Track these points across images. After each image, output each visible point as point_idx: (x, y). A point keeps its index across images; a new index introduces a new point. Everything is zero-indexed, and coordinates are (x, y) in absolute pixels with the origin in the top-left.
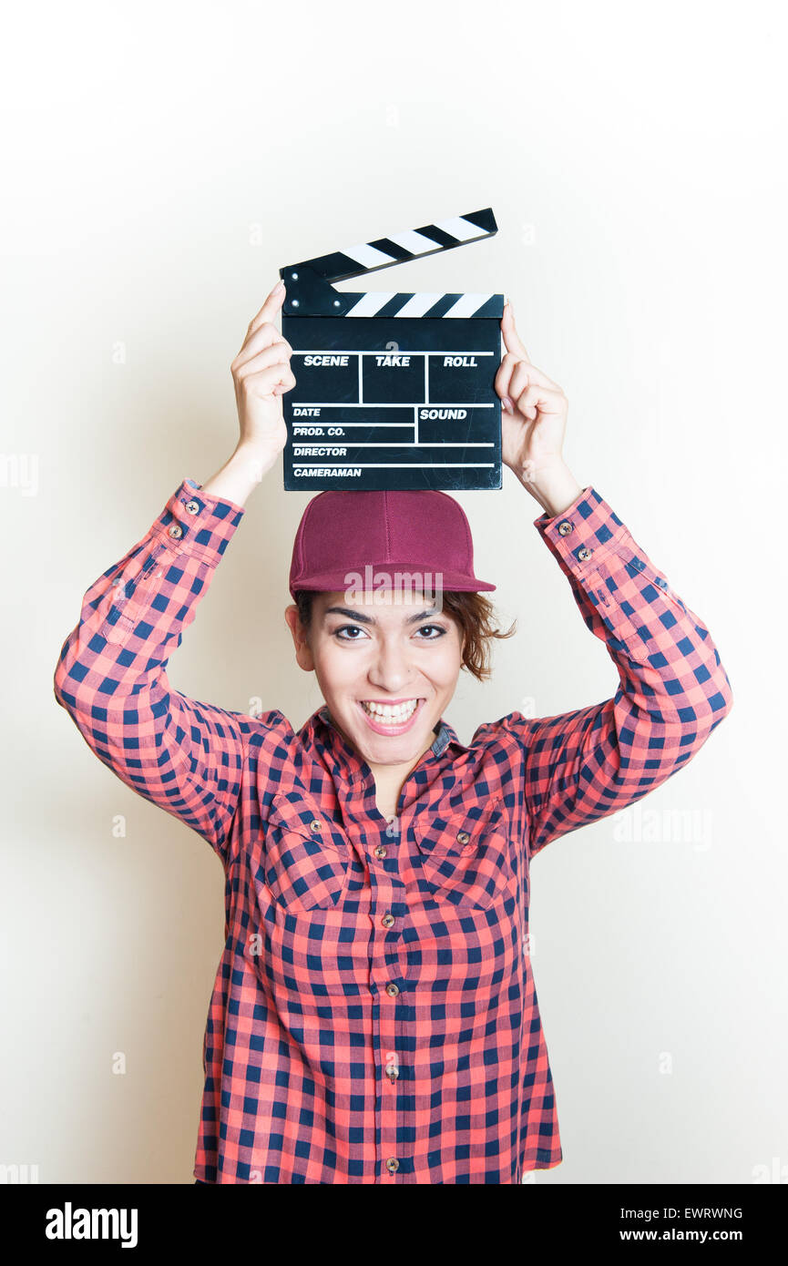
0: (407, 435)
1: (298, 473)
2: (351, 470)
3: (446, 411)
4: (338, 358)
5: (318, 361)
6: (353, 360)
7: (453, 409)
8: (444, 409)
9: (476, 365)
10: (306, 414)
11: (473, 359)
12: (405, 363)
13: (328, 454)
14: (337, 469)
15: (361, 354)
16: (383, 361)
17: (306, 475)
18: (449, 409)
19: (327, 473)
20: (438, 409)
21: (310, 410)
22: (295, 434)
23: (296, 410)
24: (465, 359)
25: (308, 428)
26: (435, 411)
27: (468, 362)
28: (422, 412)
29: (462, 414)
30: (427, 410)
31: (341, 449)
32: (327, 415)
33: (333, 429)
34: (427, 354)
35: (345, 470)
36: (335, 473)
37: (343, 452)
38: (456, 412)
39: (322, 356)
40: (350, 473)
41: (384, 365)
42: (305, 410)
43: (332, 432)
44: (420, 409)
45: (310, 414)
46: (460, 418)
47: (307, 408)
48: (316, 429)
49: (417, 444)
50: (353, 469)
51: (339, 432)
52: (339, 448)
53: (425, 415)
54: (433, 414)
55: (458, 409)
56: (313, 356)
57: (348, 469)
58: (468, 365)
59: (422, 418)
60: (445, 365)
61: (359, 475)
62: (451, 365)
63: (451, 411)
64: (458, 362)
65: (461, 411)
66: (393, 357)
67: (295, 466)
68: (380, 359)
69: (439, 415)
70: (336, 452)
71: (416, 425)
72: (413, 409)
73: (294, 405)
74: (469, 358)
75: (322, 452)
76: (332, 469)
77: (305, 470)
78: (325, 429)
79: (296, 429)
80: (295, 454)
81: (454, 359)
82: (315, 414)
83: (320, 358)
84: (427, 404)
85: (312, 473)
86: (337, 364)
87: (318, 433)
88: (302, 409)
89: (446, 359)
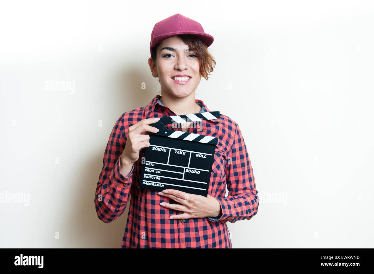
0: (180, 176)
1: (144, 183)
3: (194, 171)
4: (163, 149)
5: (156, 149)
6: (168, 150)
7: (196, 170)
8: (193, 170)
9: (206, 158)
11: (205, 156)
12: (184, 154)
13: (154, 179)
14: (157, 184)
15: (170, 149)
16: (177, 152)
19: (153, 184)
20: (192, 170)
21: (151, 164)
22: (145, 171)
23: (147, 163)
24: (203, 155)
25: (150, 169)
28: (186, 170)
30: (188, 169)
31: (159, 178)
32: (156, 166)
34: (191, 152)
35: (159, 184)
36: (155, 185)
37: (159, 179)
38: (197, 171)
39: (158, 147)
40: (160, 186)
41: (177, 153)
42: (150, 164)
43: (157, 172)
44: (186, 169)
45: (151, 165)
46: (198, 173)
47: (150, 163)
48: (152, 170)
49: (183, 180)
50: (162, 184)
51: (159, 172)
52: (158, 177)
53: (187, 171)
54: (190, 171)
56: (155, 147)
57: (160, 184)
58: (203, 157)
59: (186, 171)
60: (196, 156)
61: (163, 187)
62: (198, 157)
63: (195, 171)
64: (200, 156)
65: (198, 171)
66: (181, 152)
67: (143, 181)
68: (176, 151)
69: (191, 171)
70: (157, 178)
71: (184, 174)
72: (184, 168)
73: (147, 161)
75: (153, 178)
76: (155, 183)
77: (146, 183)
78: (155, 171)
79: (146, 169)
80: (144, 177)
81: (199, 155)
82: (153, 166)
83: (157, 148)
84: (188, 168)
85: (148, 184)
86: (162, 151)
89: (197, 154)
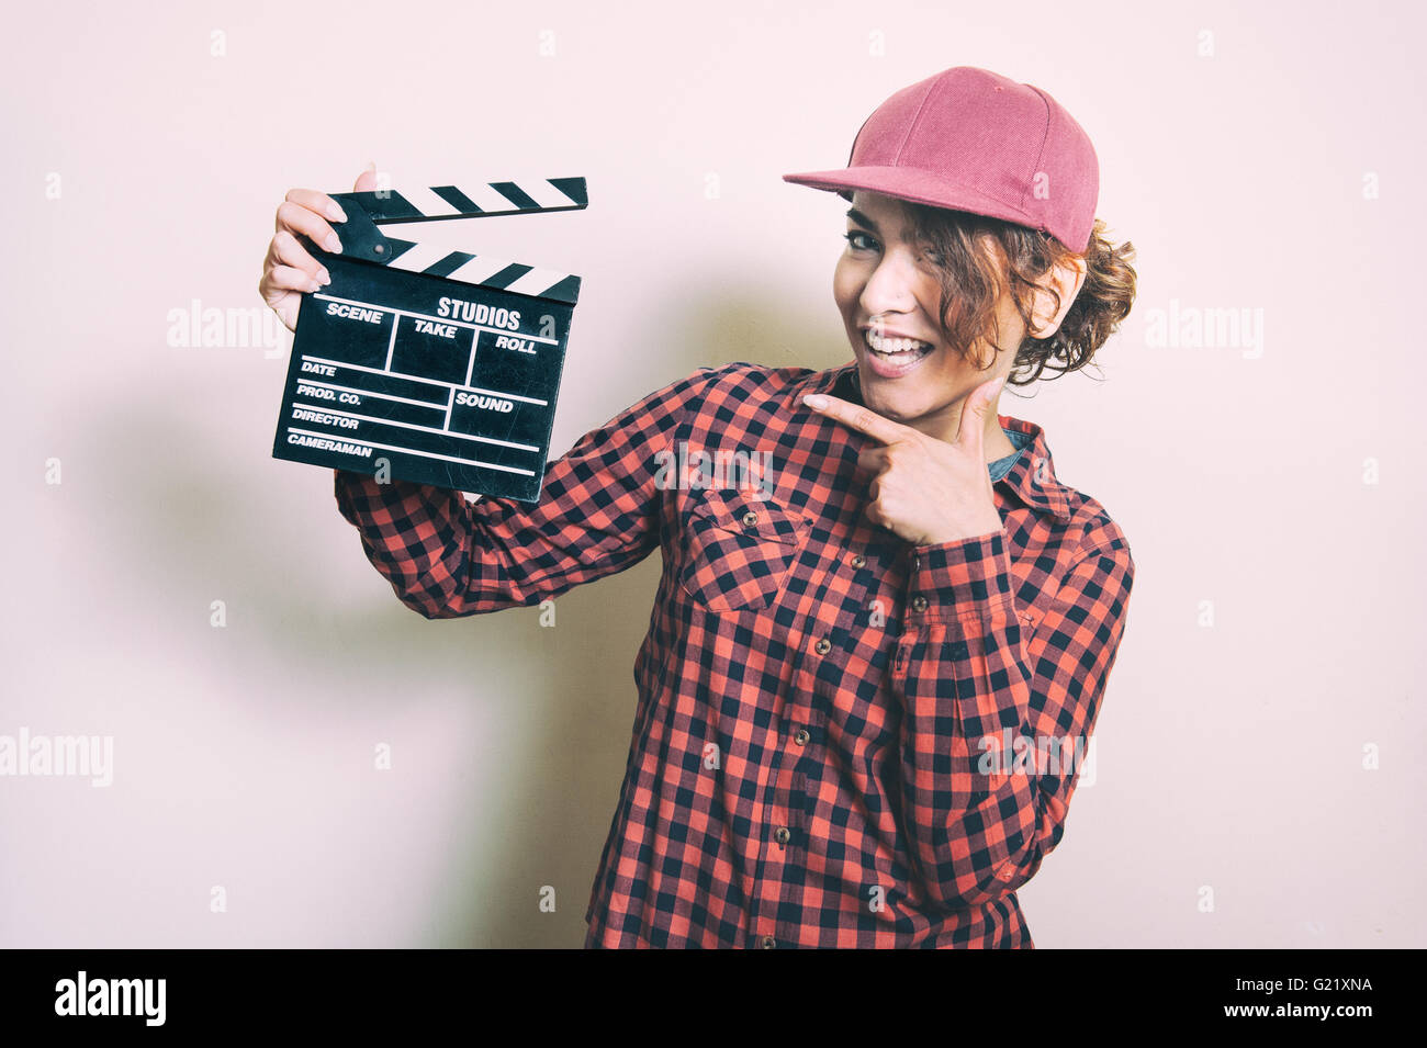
0: (436, 418)
1: (293, 439)
2: (358, 448)
3: (489, 399)
4: (370, 312)
5: (344, 311)
6: (388, 318)
7: (498, 399)
8: (486, 396)
9: (535, 352)
10: (316, 371)
11: (532, 345)
12: (450, 334)
13: (335, 424)
14: (343, 443)
15: (398, 313)
16: (423, 326)
17: (303, 444)
18: (492, 397)
19: (330, 446)
20: (479, 395)
21: (324, 368)
22: (299, 392)
23: (305, 364)
24: (523, 342)
25: (317, 388)
26: (476, 397)
27: (526, 347)
28: (459, 396)
29: (507, 407)
30: (467, 393)
31: (352, 421)
32: (342, 377)
33: (347, 395)
34: (478, 329)
35: (352, 447)
36: (338, 448)
37: (354, 425)
38: (501, 403)
39: (350, 306)
40: (358, 451)
41: (423, 331)
42: (317, 366)
43: (345, 398)
44: (458, 391)
45: (322, 373)
46: (503, 410)
47: (319, 364)
48: (326, 391)
49: (445, 432)
50: (362, 447)
51: (353, 399)
52: (350, 419)
53: (463, 400)
54: (473, 400)
55: (504, 399)
56: (340, 304)
57: (356, 446)
58: (525, 351)
59: (457, 401)
60: (498, 345)
61: (368, 455)
62: (504, 347)
63: (494, 400)
64: (513, 344)
65: (506, 403)
66: (437, 324)
67: (290, 430)
68: (420, 323)
69: (479, 402)
70: (345, 423)
71: (448, 409)
72: (450, 389)
73: (304, 358)
74: (528, 343)
75: (328, 419)
76: (336, 442)
77: (304, 438)
78: (337, 394)
79: (301, 387)
80: (294, 416)
81: (511, 341)
82: (328, 374)
83: (347, 309)
85: (310, 443)
86: (367, 320)
87: (328, 395)
88: (313, 364)
89: (500, 338)
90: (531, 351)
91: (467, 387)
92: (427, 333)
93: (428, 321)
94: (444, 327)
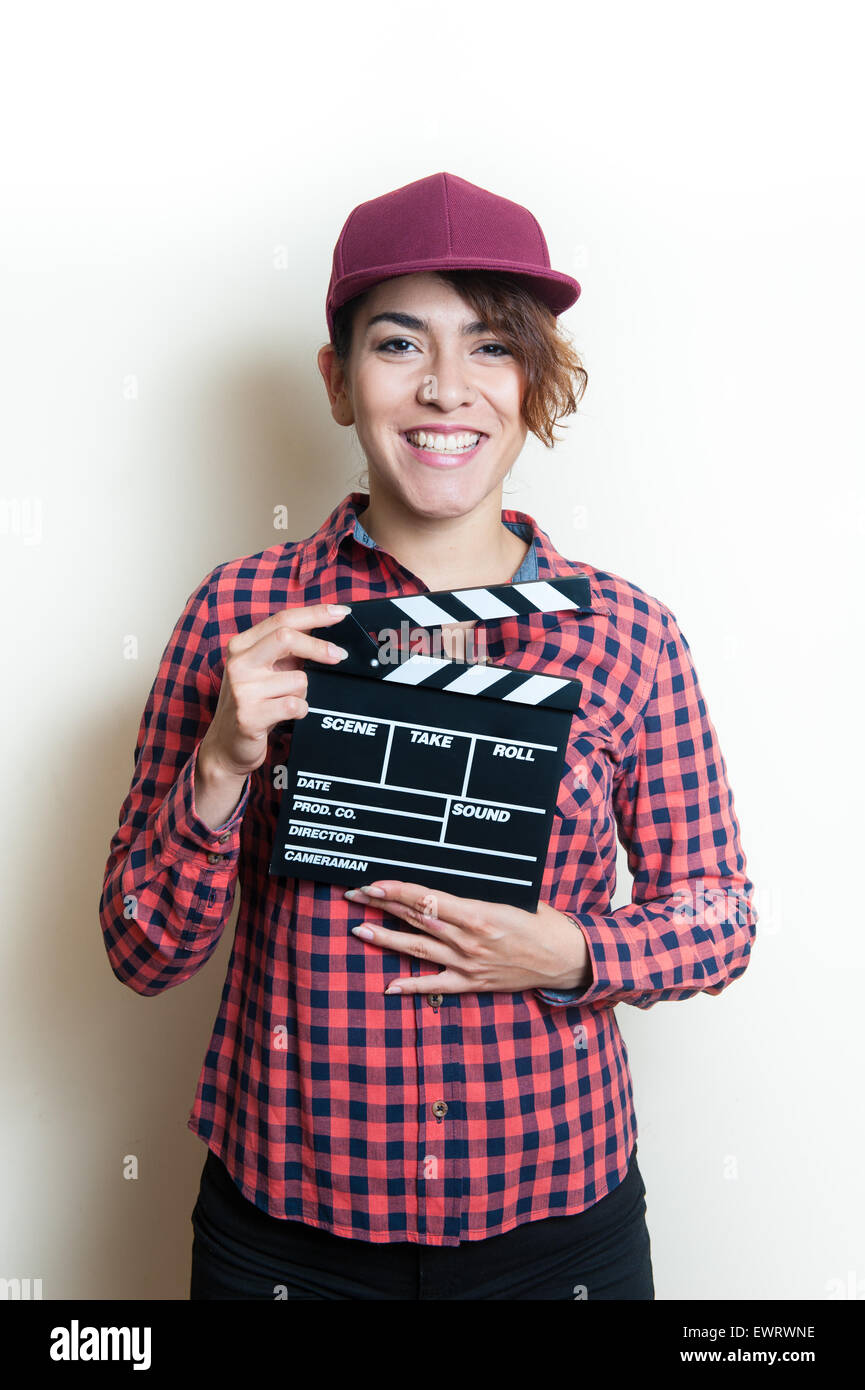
0: (432, 831)
1: (290, 855)
2: (355, 863)
3: (485, 810)
4: (364, 724)
5: (338, 724)
6: (382, 730)
7: (495, 809)
8: (483, 807)
9: (533, 760)
10: (313, 787)
11: (530, 752)
12: (446, 744)
13: (331, 839)
14: (339, 858)
15: (393, 724)
16: (419, 737)
17: (299, 860)
18: (489, 807)
19: (326, 861)
20: (476, 805)
21: (319, 783)
22: (294, 808)
23: (301, 780)
24: (521, 750)
25: (312, 803)
26: (472, 808)
27: (524, 754)
28: (456, 807)
29: (504, 816)
30: (462, 804)
31: (347, 835)
32: (338, 792)
33: (343, 810)
34: (474, 737)
35: (348, 861)
36: (334, 863)
37: (350, 839)
38: (498, 813)
39: (345, 719)
40: (353, 867)
41: (419, 742)
42: (312, 781)
43: (340, 812)
44: (454, 802)
45: (317, 788)
46: (500, 820)
47: (315, 779)
48: (322, 806)
49: (441, 844)
50: (358, 861)
51: (349, 814)
52: (346, 834)
53: (459, 810)
54: (469, 811)
55: (501, 809)
56: (335, 718)
57: (352, 860)
58: (523, 758)
59: (453, 813)
60: (495, 753)
61: (364, 869)
62: (501, 755)
63: (491, 810)
64: (511, 752)
65: (503, 812)
66: (433, 734)
67: (287, 846)
68: (415, 734)
69: (476, 813)
70: (341, 837)
71: (445, 820)
72: (445, 800)
73: (300, 773)
74: (526, 750)
75: (324, 835)
76: (332, 857)
77: (299, 854)
78: (333, 808)
79: (297, 803)
80: (291, 833)
81: (507, 748)
82: (323, 789)
83: (342, 722)
85: (306, 859)
86: (362, 732)
87: (323, 811)
88: (309, 779)
89: (498, 746)
90: (528, 758)
91: (463, 798)
92: (423, 743)
93: (423, 732)
94: (440, 736)
